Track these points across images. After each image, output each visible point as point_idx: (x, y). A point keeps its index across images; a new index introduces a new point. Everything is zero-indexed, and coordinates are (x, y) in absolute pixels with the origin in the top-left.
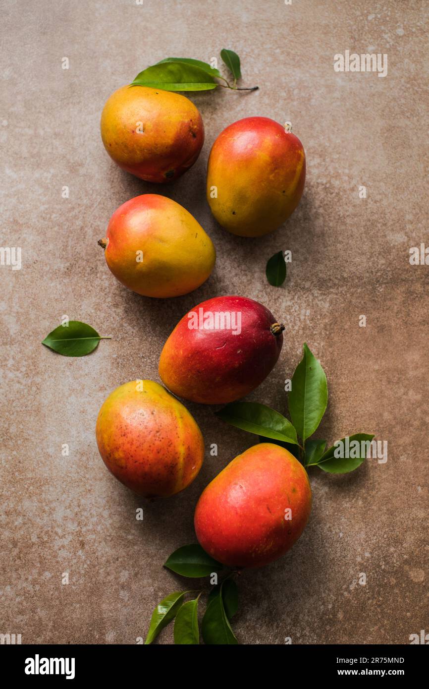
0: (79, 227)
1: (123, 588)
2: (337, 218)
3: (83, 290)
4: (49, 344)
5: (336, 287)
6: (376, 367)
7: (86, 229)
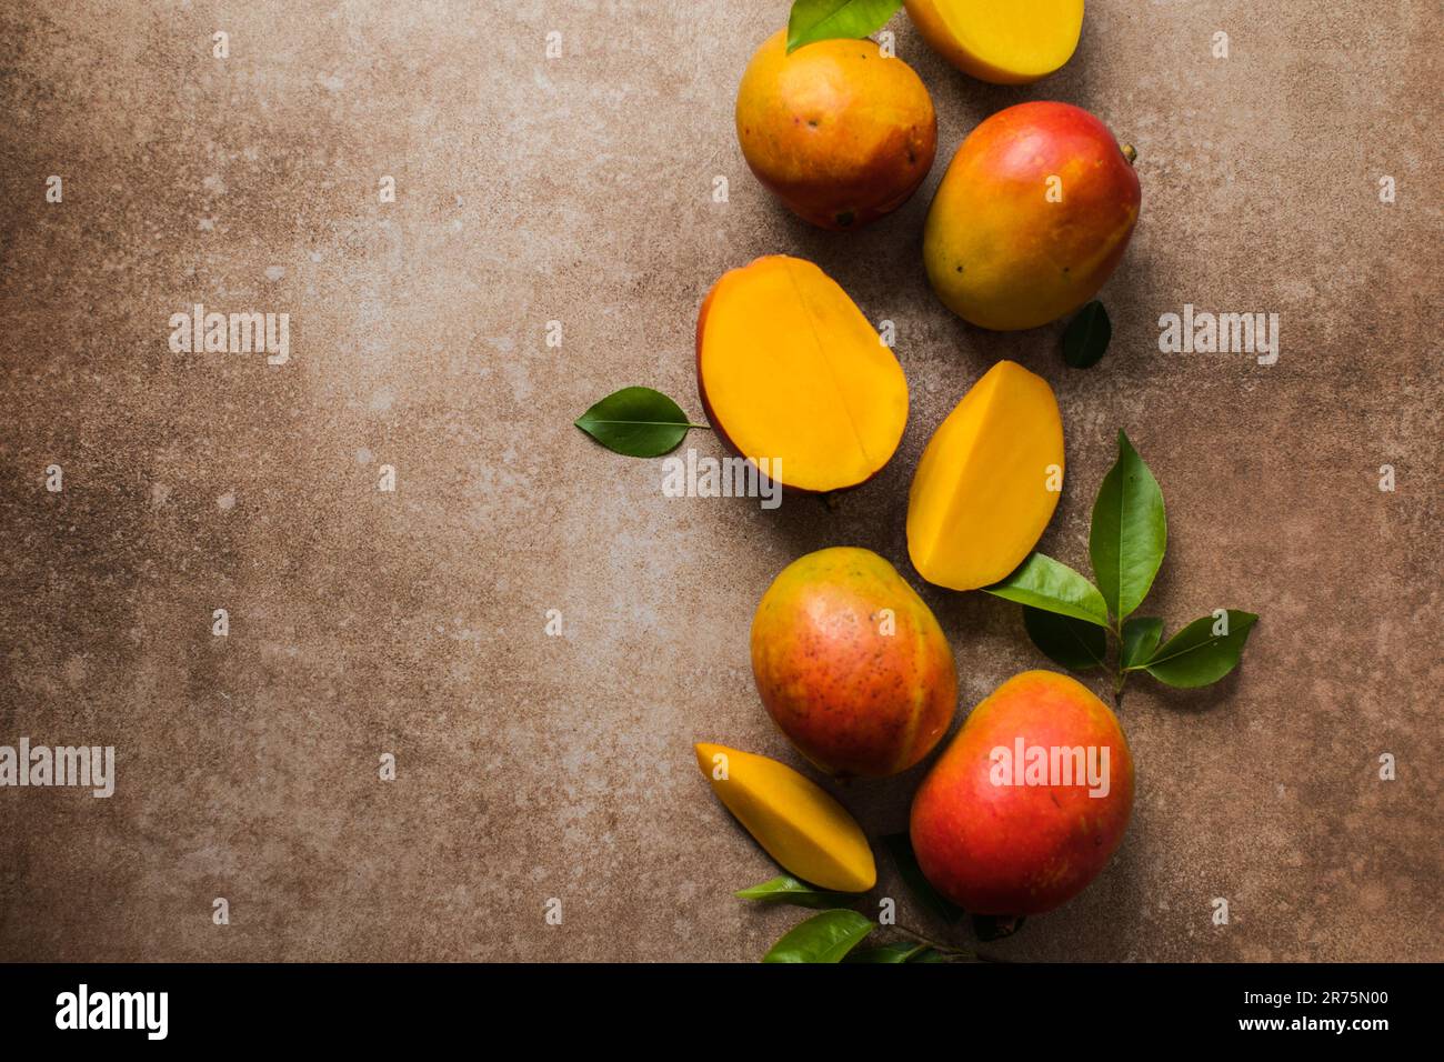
0: (669, 204)
1: (682, 913)
2: (1180, 236)
3: (666, 328)
4: (588, 427)
5: (1161, 375)
6: (1224, 541)
7: (682, 209)
